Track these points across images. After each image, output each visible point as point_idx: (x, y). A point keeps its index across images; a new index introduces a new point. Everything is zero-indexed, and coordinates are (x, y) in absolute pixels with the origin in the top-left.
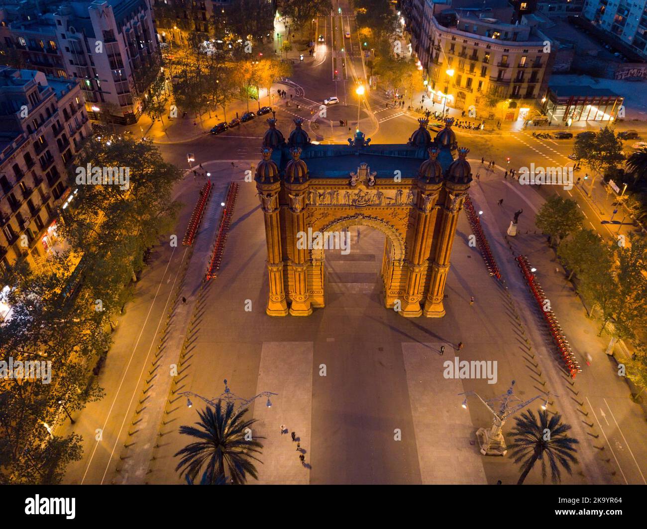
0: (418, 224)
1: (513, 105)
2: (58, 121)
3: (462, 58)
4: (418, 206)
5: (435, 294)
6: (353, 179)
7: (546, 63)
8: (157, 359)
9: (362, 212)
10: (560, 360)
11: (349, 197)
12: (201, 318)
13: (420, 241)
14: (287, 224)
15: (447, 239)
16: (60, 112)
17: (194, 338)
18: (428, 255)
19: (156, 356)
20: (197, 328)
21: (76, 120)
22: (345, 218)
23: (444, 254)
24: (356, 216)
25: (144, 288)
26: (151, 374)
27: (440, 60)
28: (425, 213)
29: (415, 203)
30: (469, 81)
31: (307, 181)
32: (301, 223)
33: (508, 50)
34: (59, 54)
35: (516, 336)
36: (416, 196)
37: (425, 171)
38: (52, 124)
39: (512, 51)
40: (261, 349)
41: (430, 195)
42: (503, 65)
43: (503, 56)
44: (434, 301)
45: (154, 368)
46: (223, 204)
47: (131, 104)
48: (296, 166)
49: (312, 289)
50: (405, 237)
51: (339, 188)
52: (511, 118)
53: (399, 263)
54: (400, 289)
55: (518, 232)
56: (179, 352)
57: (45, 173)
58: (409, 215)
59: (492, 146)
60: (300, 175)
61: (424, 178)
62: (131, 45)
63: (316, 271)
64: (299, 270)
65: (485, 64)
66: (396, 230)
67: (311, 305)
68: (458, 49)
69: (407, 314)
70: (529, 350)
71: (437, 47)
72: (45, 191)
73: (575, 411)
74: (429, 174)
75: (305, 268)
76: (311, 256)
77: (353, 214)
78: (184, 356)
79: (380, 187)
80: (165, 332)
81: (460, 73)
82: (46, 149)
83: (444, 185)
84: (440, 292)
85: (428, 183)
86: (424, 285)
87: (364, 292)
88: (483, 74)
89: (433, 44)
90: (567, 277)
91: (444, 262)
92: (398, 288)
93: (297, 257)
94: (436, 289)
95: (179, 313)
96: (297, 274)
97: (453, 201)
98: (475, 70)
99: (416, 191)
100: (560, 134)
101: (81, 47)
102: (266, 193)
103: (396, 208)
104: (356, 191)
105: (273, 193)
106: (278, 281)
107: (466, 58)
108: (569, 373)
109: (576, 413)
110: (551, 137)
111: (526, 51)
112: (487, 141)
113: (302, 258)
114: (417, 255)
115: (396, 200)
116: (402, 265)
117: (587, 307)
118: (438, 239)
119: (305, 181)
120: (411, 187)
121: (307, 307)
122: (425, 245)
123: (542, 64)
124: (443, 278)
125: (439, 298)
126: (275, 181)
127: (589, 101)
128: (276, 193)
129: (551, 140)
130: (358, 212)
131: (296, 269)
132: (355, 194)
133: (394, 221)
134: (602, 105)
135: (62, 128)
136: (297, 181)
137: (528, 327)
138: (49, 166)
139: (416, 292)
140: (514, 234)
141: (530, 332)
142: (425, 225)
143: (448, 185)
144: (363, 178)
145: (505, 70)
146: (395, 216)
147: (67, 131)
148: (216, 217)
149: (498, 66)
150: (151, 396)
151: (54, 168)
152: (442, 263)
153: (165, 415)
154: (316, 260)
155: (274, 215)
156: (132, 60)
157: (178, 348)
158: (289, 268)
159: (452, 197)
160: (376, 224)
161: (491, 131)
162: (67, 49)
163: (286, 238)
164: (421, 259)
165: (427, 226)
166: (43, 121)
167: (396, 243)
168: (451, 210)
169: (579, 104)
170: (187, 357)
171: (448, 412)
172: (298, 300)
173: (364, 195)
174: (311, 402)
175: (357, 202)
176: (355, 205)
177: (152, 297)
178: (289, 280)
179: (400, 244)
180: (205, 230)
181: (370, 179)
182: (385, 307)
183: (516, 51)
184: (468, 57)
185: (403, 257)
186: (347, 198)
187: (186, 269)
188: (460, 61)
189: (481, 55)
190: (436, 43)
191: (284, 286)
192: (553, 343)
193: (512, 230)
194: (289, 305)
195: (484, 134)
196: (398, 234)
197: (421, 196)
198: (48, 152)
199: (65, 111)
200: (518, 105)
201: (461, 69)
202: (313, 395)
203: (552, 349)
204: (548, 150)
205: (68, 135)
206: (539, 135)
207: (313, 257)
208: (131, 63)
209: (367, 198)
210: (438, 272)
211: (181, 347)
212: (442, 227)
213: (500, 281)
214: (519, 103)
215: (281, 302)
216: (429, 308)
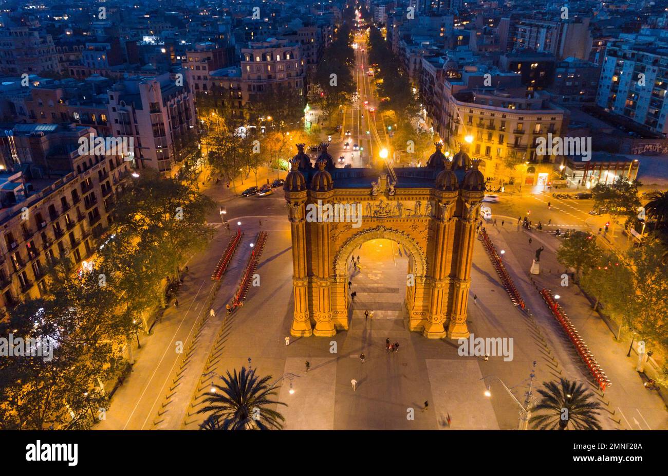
0: (437, 237)
1: (531, 170)
2: (104, 169)
3: (480, 128)
4: (437, 217)
5: (458, 313)
6: (375, 189)
7: (560, 130)
8: (181, 371)
9: (383, 224)
10: (588, 376)
11: (370, 208)
12: (226, 338)
13: (440, 253)
14: (313, 237)
15: (466, 251)
16: (107, 161)
17: (219, 353)
18: (448, 271)
19: (181, 368)
20: (222, 346)
21: (119, 171)
22: (367, 230)
23: (464, 268)
24: (378, 228)
25: (171, 314)
26: (174, 383)
27: (460, 132)
28: (443, 222)
29: (434, 214)
30: (488, 150)
31: (331, 189)
32: (326, 233)
33: (522, 119)
34: (108, 125)
35: (543, 355)
36: (434, 208)
37: (441, 180)
38: (98, 170)
39: (527, 118)
40: (285, 363)
41: (447, 203)
42: (519, 132)
43: (518, 123)
44: (457, 321)
45: (178, 378)
46: (252, 245)
47: (169, 169)
48: (321, 175)
49: (336, 309)
50: (425, 251)
51: (361, 199)
52: (530, 182)
53: (422, 280)
54: (423, 310)
55: (541, 271)
56: (203, 365)
57: (88, 211)
58: (429, 228)
59: (513, 205)
60: (325, 183)
61: (440, 187)
62: (173, 118)
63: (340, 289)
64: (324, 285)
65: (502, 133)
66: (417, 243)
67: (335, 327)
68: (476, 121)
69: (431, 335)
70: (557, 367)
71: (456, 121)
72: (86, 228)
73: (606, 419)
74: (445, 182)
75: (329, 284)
76: (335, 271)
77: (375, 227)
78: (208, 369)
79: (400, 197)
80: (190, 348)
81: (479, 143)
82: (91, 191)
83: (460, 195)
84: (463, 311)
85: (445, 191)
86: (446, 304)
87: (388, 318)
88: (501, 142)
89: (452, 120)
90: (592, 307)
91: (465, 277)
92: (422, 308)
93: (321, 270)
94: (459, 308)
95: (205, 334)
96: (321, 289)
97: (469, 210)
98: (493, 138)
99: (434, 202)
100: (579, 194)
101: (129, 119)
102: (293, 202)
103: (416, 219)
104: (378, 203)
105: (300, 201)
106: (303, 297)
107: (483, 128)
108: (598, 385)
109: (608, 421)
110: (570, 197)
111: (539, 119)
112: (507, 201)
113: (326, 272)
114: (438, 269)
115: (415, 212)
116: (424, 281)
117: (614, 332)
118: (457, 252)
119: (329, 189)
120: (429, 197)
121: (331, 326)
122: (446, 258)
123: (556, 131)
124: (465, 294)
125: (463, 317)
126: (302, 189)
127: (605, 166)
128: (303, 202)
129: (570, 200)
130: (380, 225)
131: (321, 284)
132: (376, 205)
133: (414, 234)
134: (618, 169)
135: (106, 175)
136: (322, 189)
137: (555, 348)
138: (92, 206)
139: (439, 311)
140: (537, 272)
141: (557, 352)
142: (444, 239)
143: (464, 194)
144: (383, 188)
145: (521, 137)
146: (415, 228)
147: (110, 179)
148: (245, 259)
149: (514, 133)
150: (174, 401)
151: (96, 210)
152: (463, 278)
153: (187, 417)
154: (340, 276)
155: (300, 226)
156: (174, 132)
157: (202, 362)
158: (314, 284)
159: (468, 206)
160: (398, 237)
161: (512, 194)
162: (116, 121)
163: (311, 252)
164: (443, 274)
165: (446, 237)
166: (91, 165)
167: (417, 258)
168: (468, 220)
169: (596, 169)
170: (210, 370)
171: (474, 417)
172: (321, 319)
173: (385, 206)
174: (333, 407)
175: (378, 214)
176: (377, 216)
177: (179, 321)
178: (314, 298)
179: (421, 259)
180: (234, 269)
181: (390, 189)
182: (409, 330)
183: (530, 119)
184: (485, 127)
185: (425, 273)
186: (369, 209)
187: (213, 299)
188: (478, 132)
189: (498, 125)
190: (455, 117)
191: (309, 305)
192: (580, 361)
193: (535, 269)
194: (313, 326)
195: (506, 195)
196: (419, 248)
197: (439, 205)
198: (92, 194)
199: (111, 161)
200: (537, 169)
201: (479, 139)
202: (336, 402)
203: (580, 367)
204: (569, 208)
205: (111, 183)
206: (559, 196)
207: (337, 272)
208: (173, 134)
209: (387, 209)
210: (459, 287)
211: (205, 362)
212: (461, 238)
213: (524, 311)
214: (537, 167)
215: (306, 321)
216: (453, 329)
